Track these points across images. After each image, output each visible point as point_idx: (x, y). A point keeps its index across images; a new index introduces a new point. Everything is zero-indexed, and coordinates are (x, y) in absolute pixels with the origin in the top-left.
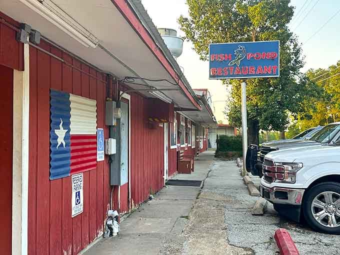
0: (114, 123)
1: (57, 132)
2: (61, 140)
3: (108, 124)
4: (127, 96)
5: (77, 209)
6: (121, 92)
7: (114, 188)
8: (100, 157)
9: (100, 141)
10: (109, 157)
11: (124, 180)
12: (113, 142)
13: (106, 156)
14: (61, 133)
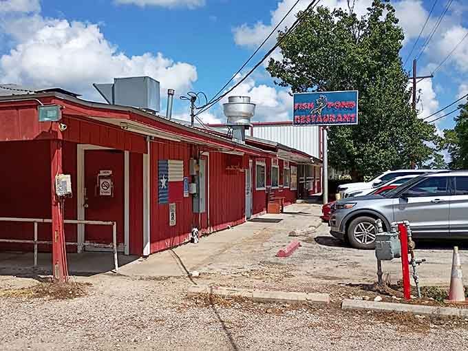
0: (195, 173)
1: (161, 180)
2: (163, 184)
3: (191, 174)
4: (207, 154)
5: (172, 223)
6: (201, 152)
7: (197, 215)
8: (186, 195)
9: (186, 183)
10: (192, 196)
11: (202, 210)
12: (194, 185)
13: (190, 194)
14: (163, 181)
